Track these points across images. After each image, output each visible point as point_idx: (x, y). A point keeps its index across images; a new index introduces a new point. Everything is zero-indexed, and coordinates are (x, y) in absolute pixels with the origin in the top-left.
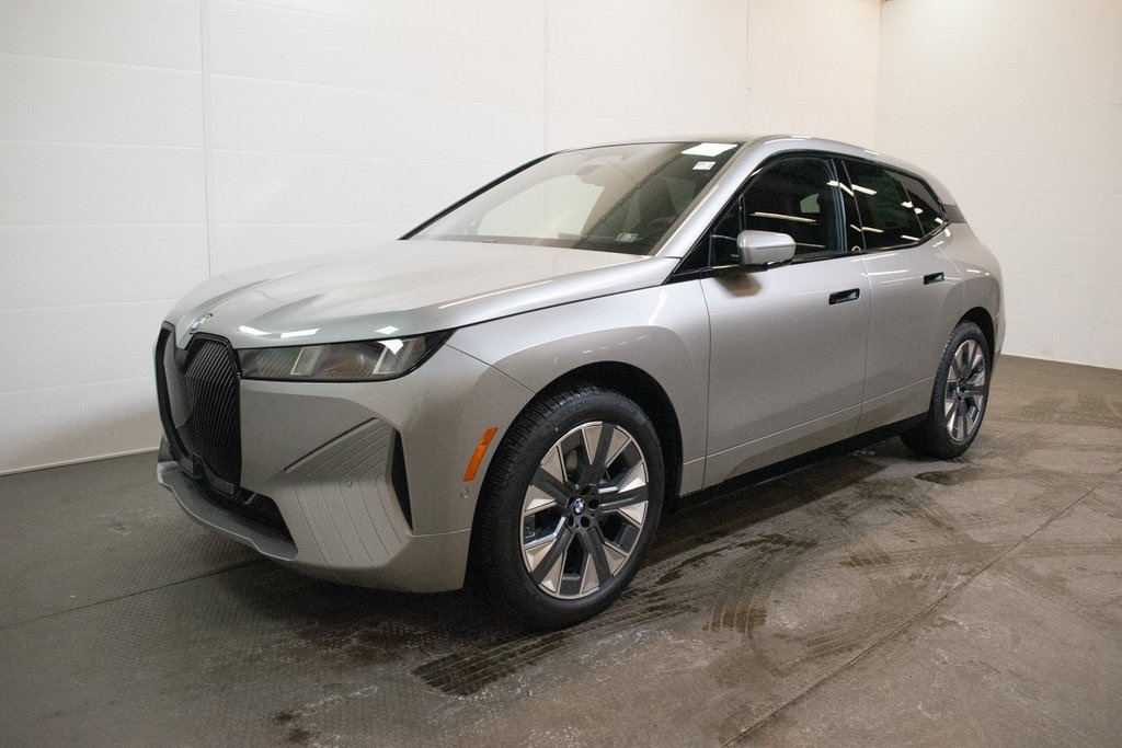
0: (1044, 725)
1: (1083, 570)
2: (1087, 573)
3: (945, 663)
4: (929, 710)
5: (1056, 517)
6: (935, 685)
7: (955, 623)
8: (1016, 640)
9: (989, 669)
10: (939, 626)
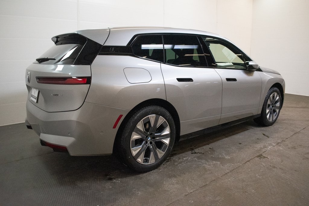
0: (287, 180)
1: (301, 146)
2: (302, 147)
3: (264, 166)
4: (259, 176)
5: (295, 134)
6: (261, 171)
7: (267, 157)
8: (282, 161)
9: (274, 167)
10: (263, 158)
